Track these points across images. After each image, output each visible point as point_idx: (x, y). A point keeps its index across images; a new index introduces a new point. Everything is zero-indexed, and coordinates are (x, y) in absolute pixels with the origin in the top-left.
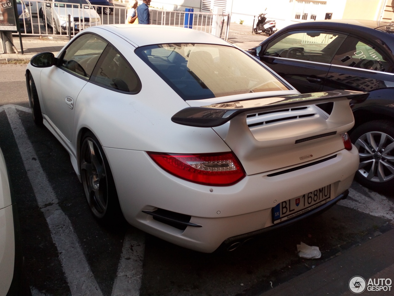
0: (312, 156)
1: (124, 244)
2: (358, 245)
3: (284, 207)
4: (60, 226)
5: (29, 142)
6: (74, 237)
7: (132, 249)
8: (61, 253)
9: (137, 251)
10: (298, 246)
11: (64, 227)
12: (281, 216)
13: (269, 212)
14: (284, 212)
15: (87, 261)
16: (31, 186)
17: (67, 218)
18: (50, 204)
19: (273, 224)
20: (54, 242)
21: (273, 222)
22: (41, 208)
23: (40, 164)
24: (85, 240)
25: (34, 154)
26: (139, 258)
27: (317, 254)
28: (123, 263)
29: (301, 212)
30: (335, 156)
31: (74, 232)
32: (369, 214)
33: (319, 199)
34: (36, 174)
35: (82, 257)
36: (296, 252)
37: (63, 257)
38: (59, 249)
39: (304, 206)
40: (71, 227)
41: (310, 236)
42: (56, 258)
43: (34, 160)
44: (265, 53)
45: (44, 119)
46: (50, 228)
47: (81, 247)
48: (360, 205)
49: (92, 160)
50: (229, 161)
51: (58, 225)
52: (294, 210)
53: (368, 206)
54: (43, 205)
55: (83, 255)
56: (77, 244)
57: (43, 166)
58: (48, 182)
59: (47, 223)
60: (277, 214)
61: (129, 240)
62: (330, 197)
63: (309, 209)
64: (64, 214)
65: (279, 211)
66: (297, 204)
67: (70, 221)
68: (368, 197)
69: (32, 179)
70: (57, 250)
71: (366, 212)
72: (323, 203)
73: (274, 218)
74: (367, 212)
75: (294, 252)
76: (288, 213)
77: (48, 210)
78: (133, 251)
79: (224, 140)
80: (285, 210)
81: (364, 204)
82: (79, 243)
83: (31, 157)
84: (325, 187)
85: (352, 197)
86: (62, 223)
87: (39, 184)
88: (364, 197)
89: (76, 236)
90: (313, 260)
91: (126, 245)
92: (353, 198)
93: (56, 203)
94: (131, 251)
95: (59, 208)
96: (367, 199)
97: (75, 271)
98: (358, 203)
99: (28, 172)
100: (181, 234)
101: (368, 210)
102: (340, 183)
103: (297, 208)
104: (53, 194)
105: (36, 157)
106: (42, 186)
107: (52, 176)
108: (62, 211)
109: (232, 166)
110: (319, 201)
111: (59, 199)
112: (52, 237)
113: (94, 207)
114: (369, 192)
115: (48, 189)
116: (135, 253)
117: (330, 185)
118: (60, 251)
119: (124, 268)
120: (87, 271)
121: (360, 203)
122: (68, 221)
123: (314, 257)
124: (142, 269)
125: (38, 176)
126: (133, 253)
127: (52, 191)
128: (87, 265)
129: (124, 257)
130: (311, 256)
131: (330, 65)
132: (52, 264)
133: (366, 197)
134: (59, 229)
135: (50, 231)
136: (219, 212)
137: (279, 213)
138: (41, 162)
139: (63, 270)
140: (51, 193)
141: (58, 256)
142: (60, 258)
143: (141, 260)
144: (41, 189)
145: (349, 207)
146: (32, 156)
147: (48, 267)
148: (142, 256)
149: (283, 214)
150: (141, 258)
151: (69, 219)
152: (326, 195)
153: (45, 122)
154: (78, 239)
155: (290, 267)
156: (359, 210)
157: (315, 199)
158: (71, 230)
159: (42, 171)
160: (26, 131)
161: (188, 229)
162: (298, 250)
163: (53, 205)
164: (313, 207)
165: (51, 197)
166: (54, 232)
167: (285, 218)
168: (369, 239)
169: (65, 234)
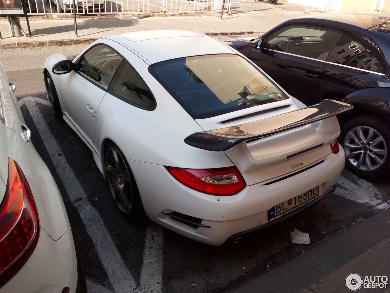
0: (302, 164)
1: (146, 235)
2: (343, 231)
3: (278, 208)
4: (92, 220)
5: (52, 137)
6: (105, 230)
7: (153, 239)
8: (96, 244)
9: (157, 241)
10: (291, 233)
11: (96, 221)
12: (276, 214)
13: (266, 213)
14: (278, 211)
15: (118, 250)
16: (62, 181)
17: (97, 213)
18: (80, 199)
19: (269, 222)
20: (89, 235)
21: (269, 220)
22: (73, 203)
23: (65, 159)
24: (114, 232)
25: (59, 150)
26: (160, 246)
27: (307, 240)
28: (147, 252)
29: (293, 209)
30: (323, 161)
31: (105, 226)
32: (355, 201)
33: (309, 198)
34: (63, 169)
35: (114, 248)
36: (290, 238)
37: (99, 248)
38: (94, 241)
39: (296, 204)
40: (101, 221)
41: (302, 223)
42: (93, 249)
43: (60, 156)
44: (265, 45)
45: (64, 115)
46: (84, 222)
47: (112, 238)
48: (348, 192)
49: (116, 165)
50: (233, 175)
51: (91, 220)
52: (287, 209)
53: (355, 193)
54: (74, 200)
55: (114, 246)
56: (108, 236)
57: (69, 162)
58: (75, 177)
59: (81, 217)
60: (272, 213)
61: (150, 231)
62: (318, 195)
63: (300, 206)
64: (93, 208)
65: (274, 211)
66: (290, 204)
67: (99, 215)
68: (356, 184)
69: (61, 175)
70: (92, 242)
71: (352, 199)
72: (311, 200)
73: (270, 217)
74: (354, 200)
75: (288, 238)
76: (282, 211)
77: (80, 205)
78: (154, 241)
79: (228, 156)
80: (279, 210)
81: (351, 191)
82: (109, 235)
83: (57, 153)
84: (313, 189)
85: (341, 185)
86: (94, 217)
87: (68, 180)
88: (352, 184)
89: (107, 229)
90: (304, 246)
91: (149, 236)
92: (343, 186)
93: (85, 197)
94: (152, 241)
95: (88, 203)
96: (355, 186)
97: (109, 260)
98: (346, 191)
99: (57, 168)
100: (195, 232)
101: (355, 197)
102: (327, 183)
103: (289, 207)
104: (81, 189)
105: (61, 152)
106: (71, 182)
107: (78, 172)
108: (92, 206)
109: (235, 178)
110: (309, 199)
111: (87, 194)
112: (87, 231)
113: (119, 203)
114: (357, 179)
115: (76, 185)
116: (156, 243)
117: (318, 186)
118: (95, 243)
119: (148, 256)
120: (119, 259)
121: (348, 190)
122: (98, 215)
123: (305, 243)
124: (163, 257)
125: (66, 172)
126: (154, 243)
127: (80, 186)
128: (118, 255)
129: (147, 246)
130: (301, 242)
131: (325, 62)
132: (91, 254)
133: (354, 185)
134: (92, 223)
135: (85, 225)
136: (225, 217)
137: (274, 213)
138: (67, 158)
139: (100, 259)
140: (80, 188)
141: (94, 247)
142: (96, 249)
143: (161, 248)
144: (70, 184)
145: (338, 194)
146: (58, 151)
147: (87, 257)
148: (162, 244)
149: (277, 213)
150: (161, 247)
151: (99, 213)
152: (314, 193)
153: (64, 117)
154: (108, 232)
155: (284, 252)
156: (346, 197)
157: (305, 198)
158: (101, 224)
159: (69, 167)
160: (48, 126)
161: (199, 228)
162: (292, 237)
163: (83, 199)
164: (303, 204)
165: (80, 192)
166: (88, 226)
167: (280, 216)
168: (353, 224)
169: (97, 228)
